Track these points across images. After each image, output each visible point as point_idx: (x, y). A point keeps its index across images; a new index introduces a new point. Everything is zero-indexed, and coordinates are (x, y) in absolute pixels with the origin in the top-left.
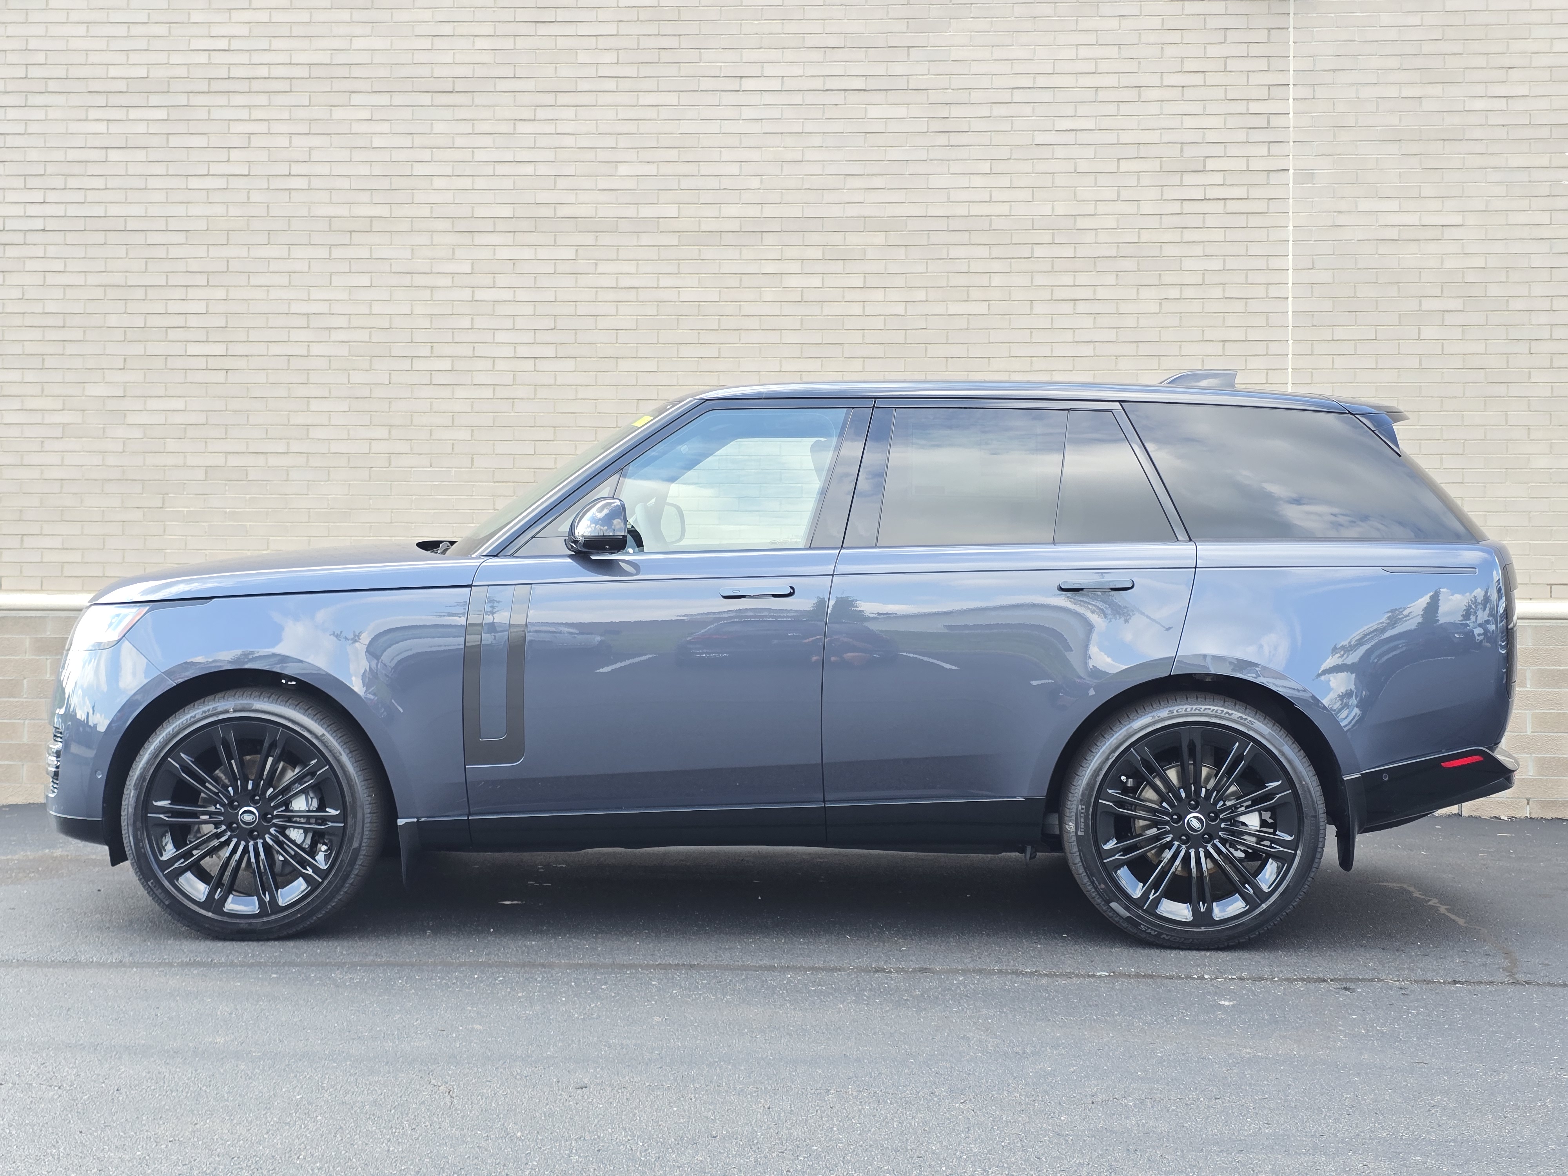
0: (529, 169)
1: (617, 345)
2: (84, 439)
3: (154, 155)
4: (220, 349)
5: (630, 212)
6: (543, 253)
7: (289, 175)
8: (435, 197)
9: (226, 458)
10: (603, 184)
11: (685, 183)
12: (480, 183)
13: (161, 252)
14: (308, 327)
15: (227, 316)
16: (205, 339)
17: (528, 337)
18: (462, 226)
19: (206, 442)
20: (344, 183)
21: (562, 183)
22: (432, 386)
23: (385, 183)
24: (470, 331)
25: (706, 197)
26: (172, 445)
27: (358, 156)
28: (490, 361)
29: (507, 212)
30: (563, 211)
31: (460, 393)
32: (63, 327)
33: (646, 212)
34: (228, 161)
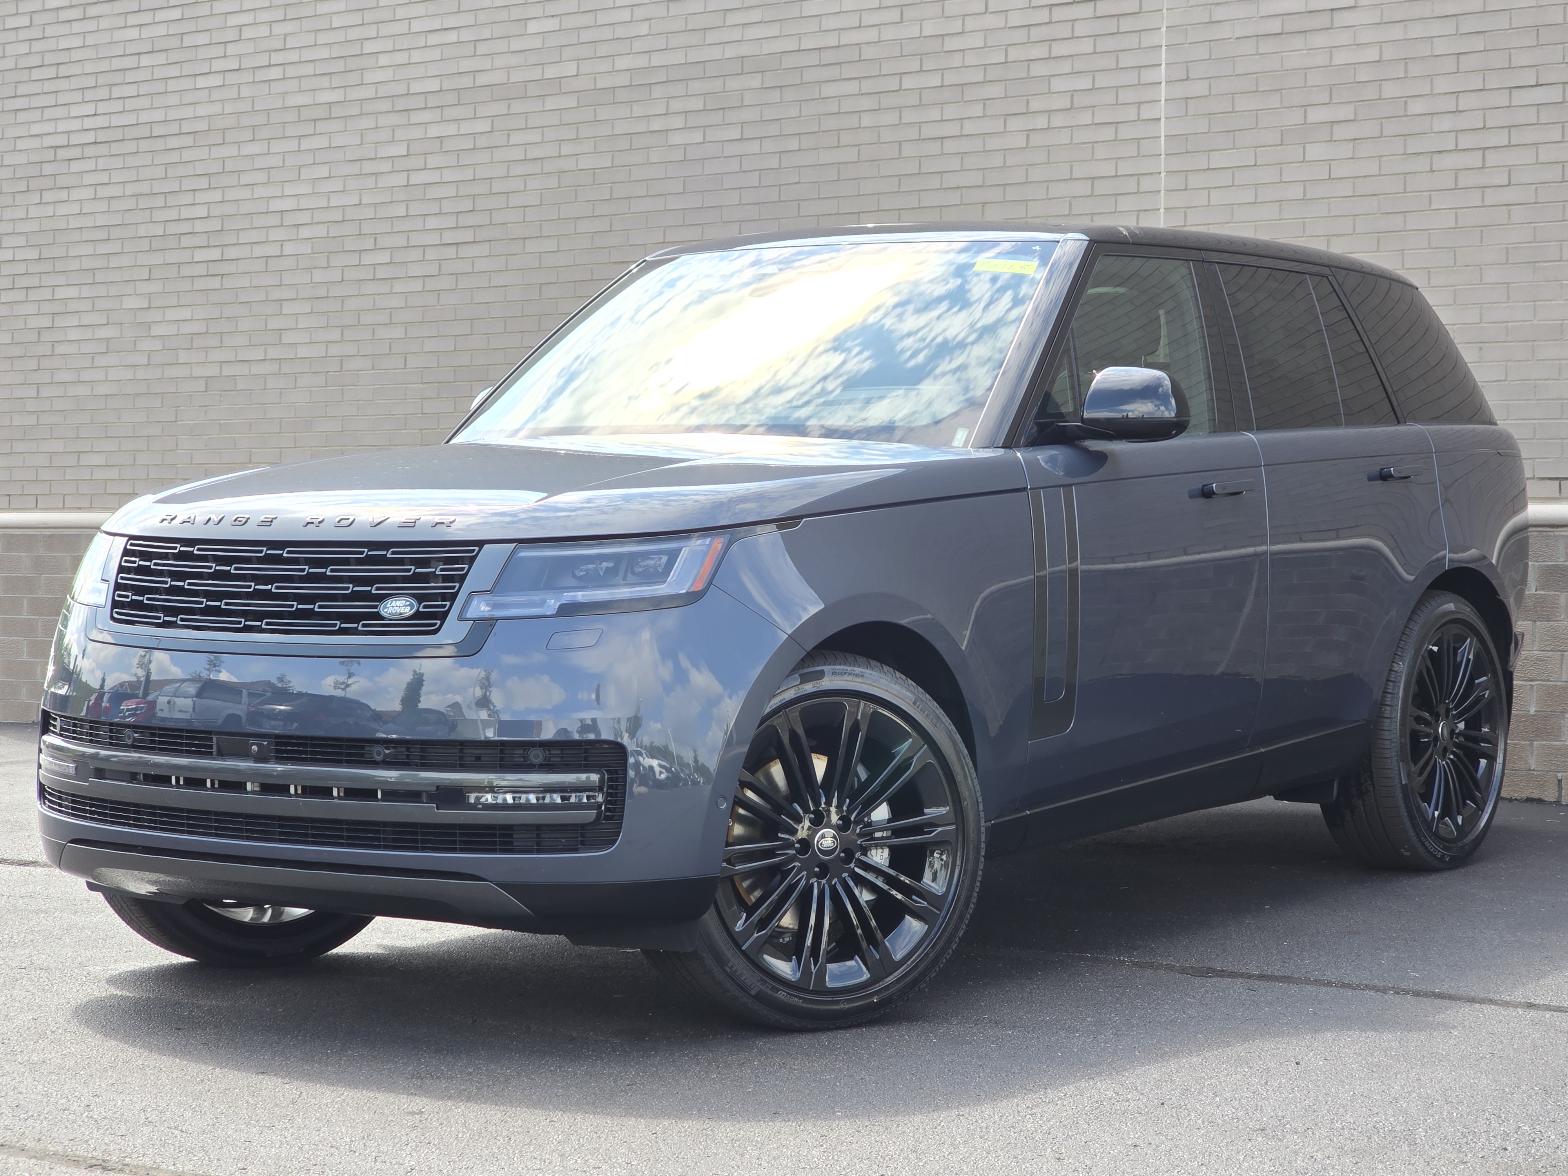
0: (452, 37)
1: (525, 223)
2: (122, 353)
3: (173, 57)
4: (215, 254)
5: (536, 74)
6: (465, 128)
7: (270, 66)
8: (380, 76)
9: (221, 367)
10: (516, 45)
11: (586, 36)
12: (416, 57)
13: (174, 157)
14: (282, 225)
15: (222, 219)
16: (206, 244)
17: (450, 222)
18: (400, 105)
19: (207, 352)
20: (308, 69)
21: (482, 48)
22: (375, 281)
23: (339, 66)
24: (405, 218)
25: (602, 50)
26: (183, 357)
27: (323, 38)
28: (421, 250)
29: (434, 85)
30: (482, 80)
31: (398, 287)
32: (108, 240)
33: (551, 72)
34: (225, 56)
